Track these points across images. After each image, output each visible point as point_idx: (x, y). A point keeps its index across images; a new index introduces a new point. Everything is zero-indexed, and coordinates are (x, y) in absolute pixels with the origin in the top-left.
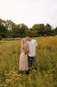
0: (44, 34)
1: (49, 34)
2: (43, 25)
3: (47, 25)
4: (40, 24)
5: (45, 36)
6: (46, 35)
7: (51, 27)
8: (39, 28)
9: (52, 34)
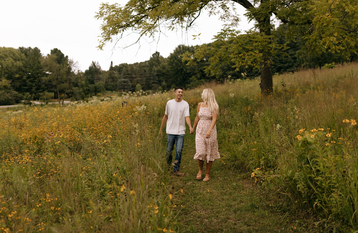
0: (44, 90)
1: (62, 91)
2: (36, 51)
3: (55, 56)
4: (21, 49)
5: (47, 100)
6: (53, 94)
7: (71, 62)
8: (19, 64)
9: (76, 89)
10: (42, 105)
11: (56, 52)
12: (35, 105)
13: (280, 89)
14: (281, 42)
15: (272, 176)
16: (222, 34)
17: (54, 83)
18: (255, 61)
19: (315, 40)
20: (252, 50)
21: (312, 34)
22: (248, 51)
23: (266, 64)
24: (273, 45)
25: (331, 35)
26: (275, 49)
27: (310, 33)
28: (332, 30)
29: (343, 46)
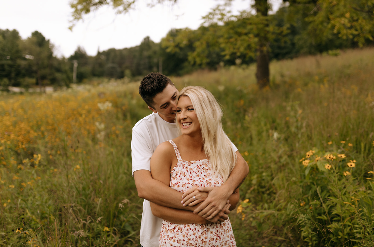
0: (24, 76)
1: (43, 78)
2: (15, 34)
3: (35, 39)
5: (27, 87)
6: (33, 81)
7: (53, 46)
9: (58, 75)
10: (21, 93)
11: (36, 34)
12: (15, 93)
13: (278, 79)
14: (280, 25)
15: (266, 213)
16: (210, 14)
17: (34, 68)
18: (249, 47)
19: (322, 23)
20: (246, 34)
21: (318, 16)
22: (240, 34)
23: (262, 52)
24: (271, 28)
25: (342, 15)
26: (273, 33)
27: (315, 14)
28: (342, 9)
29: (356, 30)
